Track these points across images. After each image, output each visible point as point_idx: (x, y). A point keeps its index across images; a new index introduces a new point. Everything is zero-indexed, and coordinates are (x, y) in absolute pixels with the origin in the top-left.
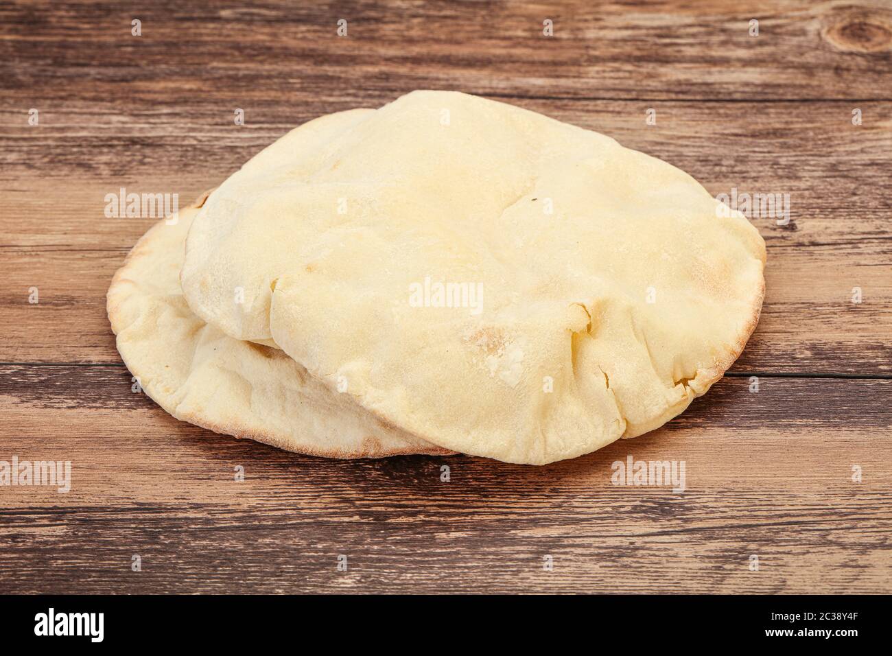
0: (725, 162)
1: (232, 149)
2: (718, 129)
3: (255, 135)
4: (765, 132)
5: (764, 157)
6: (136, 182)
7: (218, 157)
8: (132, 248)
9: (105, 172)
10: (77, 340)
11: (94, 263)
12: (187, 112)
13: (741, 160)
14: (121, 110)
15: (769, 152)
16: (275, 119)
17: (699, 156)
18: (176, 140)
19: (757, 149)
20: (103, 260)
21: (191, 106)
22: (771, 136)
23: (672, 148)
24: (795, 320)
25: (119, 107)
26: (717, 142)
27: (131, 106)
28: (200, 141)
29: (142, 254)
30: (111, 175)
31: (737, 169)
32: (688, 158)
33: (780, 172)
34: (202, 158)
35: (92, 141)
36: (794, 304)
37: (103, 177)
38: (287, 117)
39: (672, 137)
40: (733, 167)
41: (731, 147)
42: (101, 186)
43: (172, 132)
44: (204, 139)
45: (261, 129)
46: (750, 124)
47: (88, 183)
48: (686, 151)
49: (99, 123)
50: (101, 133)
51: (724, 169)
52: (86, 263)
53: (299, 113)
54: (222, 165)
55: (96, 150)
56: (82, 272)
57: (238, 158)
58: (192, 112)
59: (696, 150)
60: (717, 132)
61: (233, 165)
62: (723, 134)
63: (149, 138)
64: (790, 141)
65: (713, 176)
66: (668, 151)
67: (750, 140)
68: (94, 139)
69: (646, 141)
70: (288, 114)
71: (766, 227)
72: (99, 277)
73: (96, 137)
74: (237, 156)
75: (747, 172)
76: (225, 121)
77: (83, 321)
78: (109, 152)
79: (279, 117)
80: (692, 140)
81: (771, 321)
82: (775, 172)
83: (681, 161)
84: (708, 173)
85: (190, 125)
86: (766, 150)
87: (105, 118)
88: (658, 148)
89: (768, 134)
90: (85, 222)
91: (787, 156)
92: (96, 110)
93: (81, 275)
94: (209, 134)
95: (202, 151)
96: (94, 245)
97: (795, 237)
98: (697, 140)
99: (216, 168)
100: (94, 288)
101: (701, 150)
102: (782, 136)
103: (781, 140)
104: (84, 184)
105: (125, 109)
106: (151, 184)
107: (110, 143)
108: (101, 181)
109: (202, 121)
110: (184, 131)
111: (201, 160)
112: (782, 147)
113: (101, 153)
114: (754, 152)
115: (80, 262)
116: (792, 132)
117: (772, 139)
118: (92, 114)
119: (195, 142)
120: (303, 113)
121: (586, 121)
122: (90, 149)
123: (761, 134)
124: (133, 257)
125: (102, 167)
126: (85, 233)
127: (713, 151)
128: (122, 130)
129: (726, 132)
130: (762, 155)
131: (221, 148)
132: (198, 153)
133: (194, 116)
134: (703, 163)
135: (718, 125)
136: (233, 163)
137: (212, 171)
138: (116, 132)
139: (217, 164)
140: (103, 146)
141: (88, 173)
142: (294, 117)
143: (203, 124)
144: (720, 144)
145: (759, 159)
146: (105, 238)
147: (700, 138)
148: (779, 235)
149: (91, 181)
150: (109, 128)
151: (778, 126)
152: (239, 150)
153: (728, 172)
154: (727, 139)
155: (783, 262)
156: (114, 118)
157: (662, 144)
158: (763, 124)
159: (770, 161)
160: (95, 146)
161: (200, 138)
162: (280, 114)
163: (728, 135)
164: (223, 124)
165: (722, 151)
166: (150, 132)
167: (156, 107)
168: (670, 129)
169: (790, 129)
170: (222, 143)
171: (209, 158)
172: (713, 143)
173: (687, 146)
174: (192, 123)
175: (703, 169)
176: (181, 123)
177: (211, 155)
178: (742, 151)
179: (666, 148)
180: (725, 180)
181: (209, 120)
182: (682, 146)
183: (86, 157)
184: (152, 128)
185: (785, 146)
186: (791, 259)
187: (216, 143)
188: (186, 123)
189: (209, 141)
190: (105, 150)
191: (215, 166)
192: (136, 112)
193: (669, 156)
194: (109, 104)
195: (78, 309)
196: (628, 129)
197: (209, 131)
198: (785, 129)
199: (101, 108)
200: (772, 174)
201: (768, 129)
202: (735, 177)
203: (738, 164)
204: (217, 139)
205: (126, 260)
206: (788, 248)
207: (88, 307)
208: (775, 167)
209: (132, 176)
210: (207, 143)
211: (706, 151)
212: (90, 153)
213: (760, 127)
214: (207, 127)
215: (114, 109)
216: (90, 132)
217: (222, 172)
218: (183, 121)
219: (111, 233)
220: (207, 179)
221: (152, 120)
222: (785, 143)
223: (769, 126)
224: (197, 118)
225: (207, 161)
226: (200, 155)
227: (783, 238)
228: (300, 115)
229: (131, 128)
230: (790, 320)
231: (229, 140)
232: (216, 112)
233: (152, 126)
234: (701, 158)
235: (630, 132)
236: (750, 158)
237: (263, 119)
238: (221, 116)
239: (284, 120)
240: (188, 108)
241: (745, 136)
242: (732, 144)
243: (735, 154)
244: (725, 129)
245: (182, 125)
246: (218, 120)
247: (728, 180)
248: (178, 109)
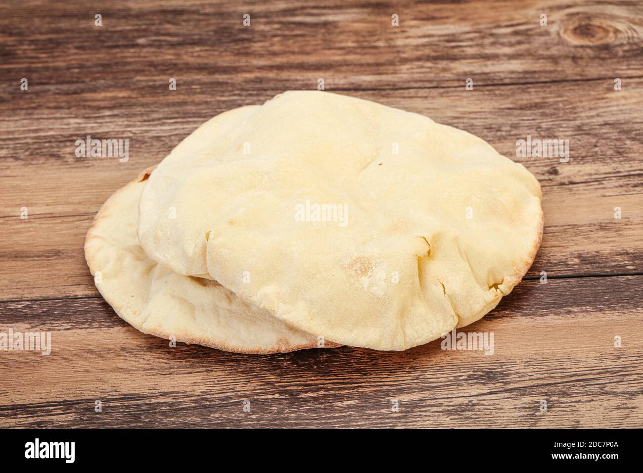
0: (504, 129)
1: (158, 138)
2: (496, 105)
3: (173, 127)
4: (529, 106)
5: (530, 123)
6: (93, 166)
7: (148, 144)
8: (97, 212)
9: (70, 160)
10: (65, 281)
11: (70, 225)
12: (123, 113)
13: (515, 126)
14: (76, 114)
15: (533, 120)
16: (186, 115)
17: (485, 125)
18: (117, 134)
19: (525, 118)
20: (77, 223)
21: (125, 109)
22: (534, 108)
23: (465, 120)
24: (564, 238)
25: (75, 112)
26: (497, 114)
27: (83, 111)
28: (135, 134)
29: (104, 217)
30: (75, 162)
31: (512, 133)
32: (478, 127)
33: (543, 133)
34: (137, 145)
35: (58, 138)
36: (563, 226)
37: (69, 163)
38: (194, 113)
39: (465, 113)
40: (510, 131)
41: (506, 118)
42: (69, 170)
43: (114, 128)
44: (137, 132)
45: (176, 122)
46: (518, 100)
47: (59, 169)
48: (475, 122)
49: (62, 124)
50: (64, 132)
51: (504, 133)
52: (65, 225)
53: (202, 109)
54: (152, 150)
55: (62, 144)
56: (64, 232)
57: (163, 145)
58: (127, 113)
59: (482, 120)
60: (495, 107)
61: (160, 150)
62: (500, 109)
63: (98, 133)
64: (547, 111)
65: (497, 139)
66: (463, 123)
67: (519, 112)
68: (59, 137)
69: (447, 117)
70: (194, 111)
71: (538, 173)
72: (75, 235)
73: (61, 135)
74: (162, 143)
75: (520, 135)
76: (150, 118)
77: (68, 267)
78: (71, 145)
79: (188, 113)
80: (479, 114)
81: (548, 239)
82: (539, 133)
83: (473, 129)
84: (493, 137)
85: (126, 123)
86: (531, 118)
87: (65, 121)
88: (456, 121)
89: (531, 107)
90: (60, 196)
91: (546, 122)
92: (58, 115)
93: (63, 234)
94: (140, 129)
95: (137, 141)
96: (69, 212)
97: (558, 179)
98: (482, 114)
99: (148, 153)
100: (73, 243)
101: (486, 120)
102: (541, 107)
103: (541, 111)
104: (56, 169)
105: (79, 113)
106: (104, 167)
107: (71, 139)
108: (68, 166)
109: (134, 119)
110: (122, 127)
111: (136, 148)
112: (542, 116)
113: (66, 146)
114: (523, 120)
115: (60, 225)
116: (547, 104)
117: (534, 110)
118: (56, 118)
119: (131, 135)
120: (204, 109)
121: (404, 104)
122: (57, 143)
123: (527, 107)
124: (98, 220)
125: (68, 156)
126: (62, 204)
127: (494, 121)
128: (78, 129)
129: (503, 107)
130: (529, 122)
131: (150, 138)
132: (134, 142)
133: (128, 116)
134: (489, 130)
135: (495, 102)
136: (160, 148)
137: (146, 155)
138: (75, 131)
139: (149, 149)
140: (66, 141)
141: (58, 161)
142: (198, 113)
143: (135, 122)
144: (499, 115)
145: (527, 125)
146: (76, 206)
147: (484, 112)
148: (547, 178)
149: (62, 167)
150: (69, 128)
151: (537, 101)
152: (163, 139)
153: (506, 135)
154: (503, 112)
155: (552, 197)
156: (72, 121)
157: (458, 118)
158: (527, 100)
159: (535, 126)
160: (61, 142)
161: (134, 132)
162: (189, 111)
163: (503, 109)
164: (149, 121)
165: (501, 120)
166: (98, 129)
167: (100, 111)
168: (463, 107)
169: (546, 103)
170: (150, 134)
171: (142, 146)
172: (494, 115)
173: (476, 118)
174: (128, 121)
175: (489, 134)
176: (119, 121)
177: (143, 143)
178: (515, 120)
179: (461, 121)
180: (505, 141)
181: (140, 118)
182: (472, 119)
183: (56, 150)
184: (99, 126)
185: (544, 115)
186: (558, 194)
187: (146, 134)
188: (123, 122)
189: (141, 133)
190: (68, 144)
191: (148, 151)
192: (86, 116)
193: (464, 126)
194: (67, 111)
195: (63, 258)
196: (434, 109)
197: (140, 126)
198: (542, 103)
199: (61, 114)
200: (538, 135)
201: (531, 103)
202: (512, 139)
203: (513, 129)
204: (147, 131)
205: (94, 222)
206: (555, 187)
207: (71, 257)
208: (539, 130)
209: (90, 162)
210: (140, 135)
211: (490, 121)
212: (58, 147)
213: (525, 102)
214: (138, 123)
215: (71, 114)
216: (56, 131)
217: (153, 155)
218: (121, 120)
219: (80, 203)
220: (143, 161)
221: (99, 121)
222: (544, 113)
223: (531, 101)
224: (131, 117)
225: (141, 148)
226: (136, 144)
227: (550, 180)
228: (203, 111)
229: (84, 127)
230: (562, 238)
231: (155, 132)
232: (143, 112)
233: (99, 124)
234: (487, 127)
235: (435, 111)
236: (521, 125)
237: (177, 115)
238: (148, 115)
239: (192, 115)
240: (123, 111)
241: (516, 109)
242: (507, 115)
243: (510, 122)
244: (501, 105)
245: (120, 123)
246: (145, 118)
247: (508, 141)
248: (116, 112)
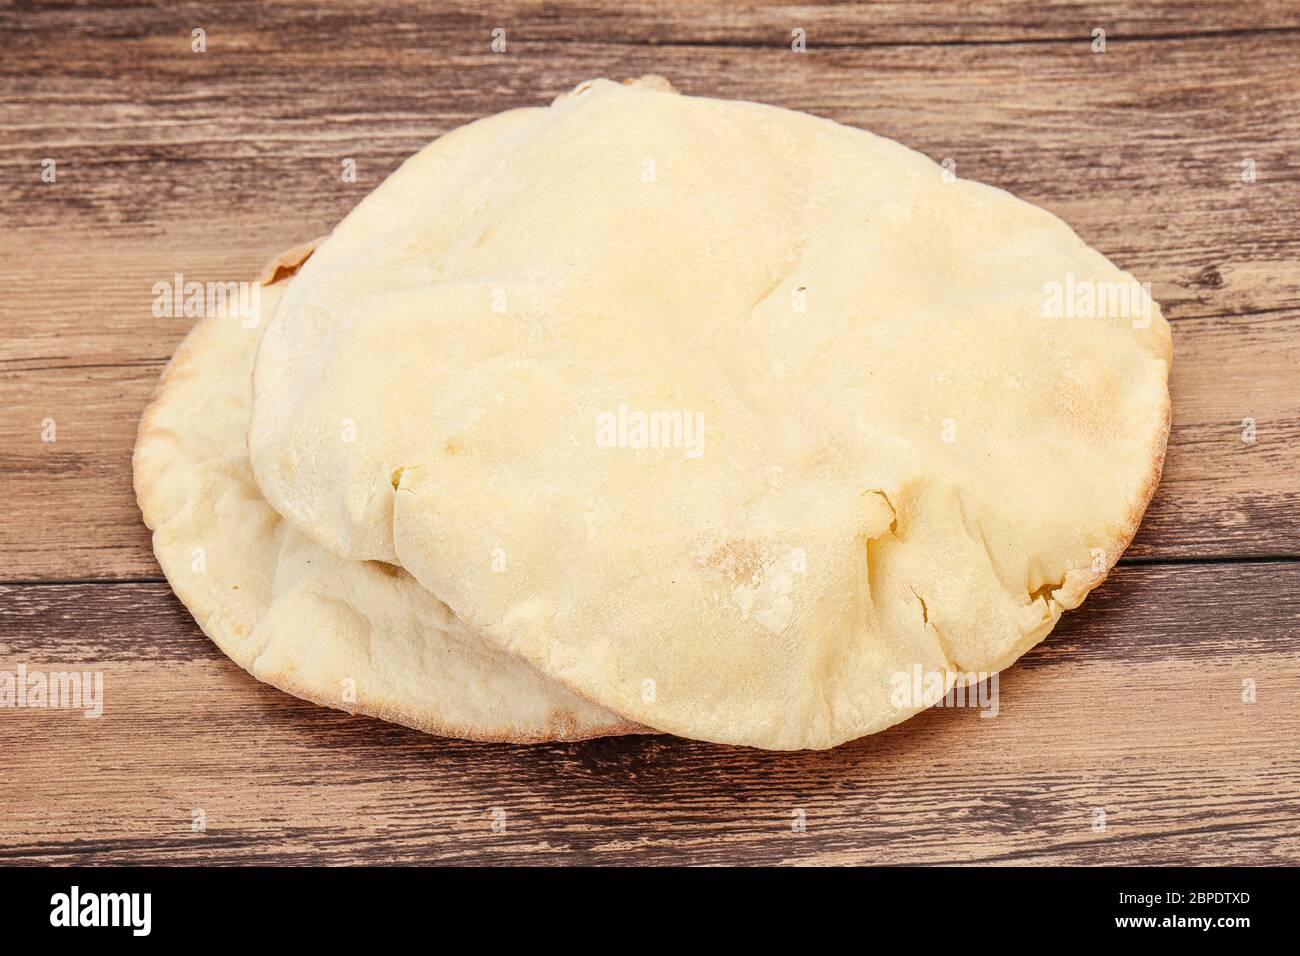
0: (1106, 160)
1: (313, 164)
2: (1094, 95)
3: (349, 135)
4: (1168, 98)
5: (1169, 146)
6: (164, 233)
7: (291, 180)
8: (169, 358)
9: (113, 214)
10: (89, 535)
11: (105, 390)
12: (236, 93)
13: (1131, 154)
14: (129, 93)
15: (1177, 137)
16: (381, 103)
17: (1064, 150)
18: (222, 150)
19: (1157, 132)
20: (121, 384)
21: (243, 82)
22: (1180, 104)
23: (1019, 135)
24: (1219, 457)
25: (127, 88)
26: (1092, 119)
27: (146, 85)
28: (261, 150)
29: (182, 377)
30: (123, 221)
31: (1124, 172)
32: (1047, 154)
33: (1195, 175)
34: (266, 183)
35: (88, 156)
36: (1218, 425)
37: (109, 224)
38: (399, 98)
39: (1019, 114)
40: (1119, 167)
41: (1114, 128)
42: (108, 243)
43: (214, 135)
44: (268, 146)
45: (357, 122)
46: (1145, 82)
47: (88, 238)
48: (1043, 141)
49: (97, 120)
50: (101, 139)
51: (1104, 173)
52: (95, 390)
53: (417, 89)
54: (298, 196)
55: (96, 173)
56: (89, 407)
57: (324, 181)
58: (245, 93)
59: (1059, 136)
60: (1091, 100)
61: (317, 195)
62: (1102, 105)
63: (179, 146)
64: (1211, 113)
65: (1086, 187)
66: (1013, 141)
67: (1145, 113)
68: (91, 152)
69: (979, 124)
70: (399, 93)
71: (1173, 282)
72: (117, 416)
73: (94, 148)
74: (322, 177)
75: (1141, 177)
76: (299, 110)
77: (93, 499)
78: (118, 176)
79: (386, 98)
80: (1052, 118)
81: (1181, 458)
82: (1186, 175)
83: (1034, 160)
84: (1079, 182)
85: (243, 120)
86: (1171, 132)
87: (106, 109)
88: (997, 136)
89: (1175, 100)
90: (87, 312)
91: (1206, 143)
92: (90, 94)
93: (89, 413)
94: (274, 137)
95: (267, 169)
96: (105, 355)
97: (1219, 298)
98: (1060, 118)
99: (290, 202)
100: (111, 436)
101: (1066, 136)
102: (1198, 103)
103: (1196, 112)
104: (81, 239)
105: (137, 91)
106: (188, 236)
107: (116, 159)
108: (107, 233)
109: (261, 111)
110: (233, 130)
111: (264, 188)
112: (1196, 126)
113: (104, 179)
114: (1153, 137)
115: (85, 389)
116: (1212, 95)
117: (1180, 111)
118: (84, 102)
119: (253, 153)
120: (423, 89)
121: (881, 87)
122: (85, 170)
123: (1164, 102)
124: (168, 383)
125: (108, 204)
126: (89, 334)
127: (1086, 139)
128: (133, 133)
129: (1108, 100)
130: (1166, 142)
131: (295, 163)
132: (259, 173)
133: (248, 102)
134: (1071, 163)
135: (1093, 87)
136: (316, 191)
137: (284, 208)
138: (125, 138)
139: (292, 193)
140: (106, 164)
141: (86, 218)
142: (409, 98)
143: (264, 117)
144: (1096, 124)
145: (1160, 150)
146: (122, 341)
147: (1065, 113)
148: (1194, 296)
149: (92, 234)
150: (113, 130)
151: (1190, 84)
152: (325, 166)
153: (1110, 179)
154: (1108, 113)
155: (1201, 348)
156: (121, 110)
157: (1003, 127)
158: (1165, 81)
159: (1177, 153)
160: (93, 166)
161: (260, 144)
162: (387, 92)
163: (1109, 105)
164: (296, 117)
165: (1100, 137)
166: (179, 135)
167: (187, 86)
168: (1017, 97)
169: (1210, 90)
170: (296, 153)
171: (278, 184)
172: (1087, 122)
173: (1044, 130)
174: (247, 115)
175: (1070, 174)
176: (228, 116)
177: (280, 177)
178: (1130, 136)
179: (1009, 135)
180: (1106, 195)
181: (273, 108)
182: (1035, 130)
183: (81, 187)
184: (183, 126)
185: (1202, 124)
186: (1218, 341)
187: (287, 153)
188: (236, 117)
189: (275, 149)
190: (111, 172)
191: (289, 197)
192: (155, 97)
193: (1015, 152)
194: (110, 83)
195: (88, 476)
196: (948, 101)
197: (275, 130)
198: (1202, 90)
199: (97, 92)
200: (1183, 179)
201: (1175, 91)
202: (1122, 188)
203: (1127, 161)
204: (288, 145)
205: (158, 388)
206: (1209, 320)
207: (104, 473)
208: (1187, 164)
209: (156, 222)
210: (272, 154)
211: (1074, 138)
212: (87, 179)
213: (1161, 87)
214: (270, 122)
215: (119, 91)
216: (83, 138)
217: (300, 210)
218: (230, 111)
219: (129, 332)
220: (277, 223)
221: (181, 113)
222: (1202, 118)
223: (1176, 86)
224: (254, 104)
225: (274, 189)
226: (263, 178)
227: (1200, 301)
228: (420, 94)
229: (147, 128)
230: (1212, 457)
231: (307, 147)
232: (284, 93)
233: (182, 123)
234: (1067, 154)
235: (952, 106)
236: (1146, 151)
237: (359, 104)
238: (293, 101)
239: (394, 104)
240: (238, 86)
241: (1138, 106)
242: (1116, 123)
243: (1123, 143)
244: (1105, 94)
245: (230, 120)
246: (288, 108)
247: (1112, 193)
248: (221, 89)
